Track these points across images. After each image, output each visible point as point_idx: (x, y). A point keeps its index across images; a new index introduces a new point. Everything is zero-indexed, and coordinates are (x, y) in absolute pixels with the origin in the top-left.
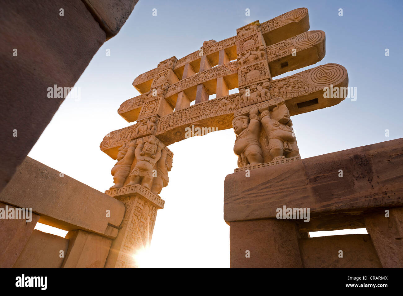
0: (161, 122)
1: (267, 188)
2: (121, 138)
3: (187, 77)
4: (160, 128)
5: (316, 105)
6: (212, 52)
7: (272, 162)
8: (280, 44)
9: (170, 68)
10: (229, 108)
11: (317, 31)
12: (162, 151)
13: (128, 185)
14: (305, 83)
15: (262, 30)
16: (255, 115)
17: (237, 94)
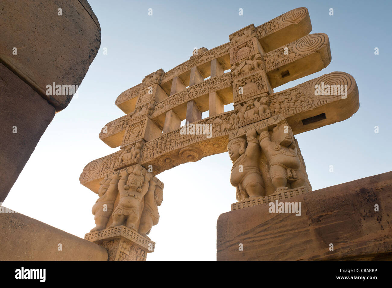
0: (147, 147)
1: (265, 230)
2: (103, 168)
3: (176, 92)
4: (147, 155)
5: (324, 121)
6: (203, 62)
7: (274, 194)
8: (278, 50)
9: (156, 83)
10: (224, 128)
11: (319, 34)
12: (149, 182)
13: (111, 226)
14: (309, 96)
15: (257, 35)
16: (252, 137)
17: (232, 112)
